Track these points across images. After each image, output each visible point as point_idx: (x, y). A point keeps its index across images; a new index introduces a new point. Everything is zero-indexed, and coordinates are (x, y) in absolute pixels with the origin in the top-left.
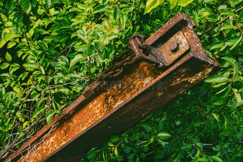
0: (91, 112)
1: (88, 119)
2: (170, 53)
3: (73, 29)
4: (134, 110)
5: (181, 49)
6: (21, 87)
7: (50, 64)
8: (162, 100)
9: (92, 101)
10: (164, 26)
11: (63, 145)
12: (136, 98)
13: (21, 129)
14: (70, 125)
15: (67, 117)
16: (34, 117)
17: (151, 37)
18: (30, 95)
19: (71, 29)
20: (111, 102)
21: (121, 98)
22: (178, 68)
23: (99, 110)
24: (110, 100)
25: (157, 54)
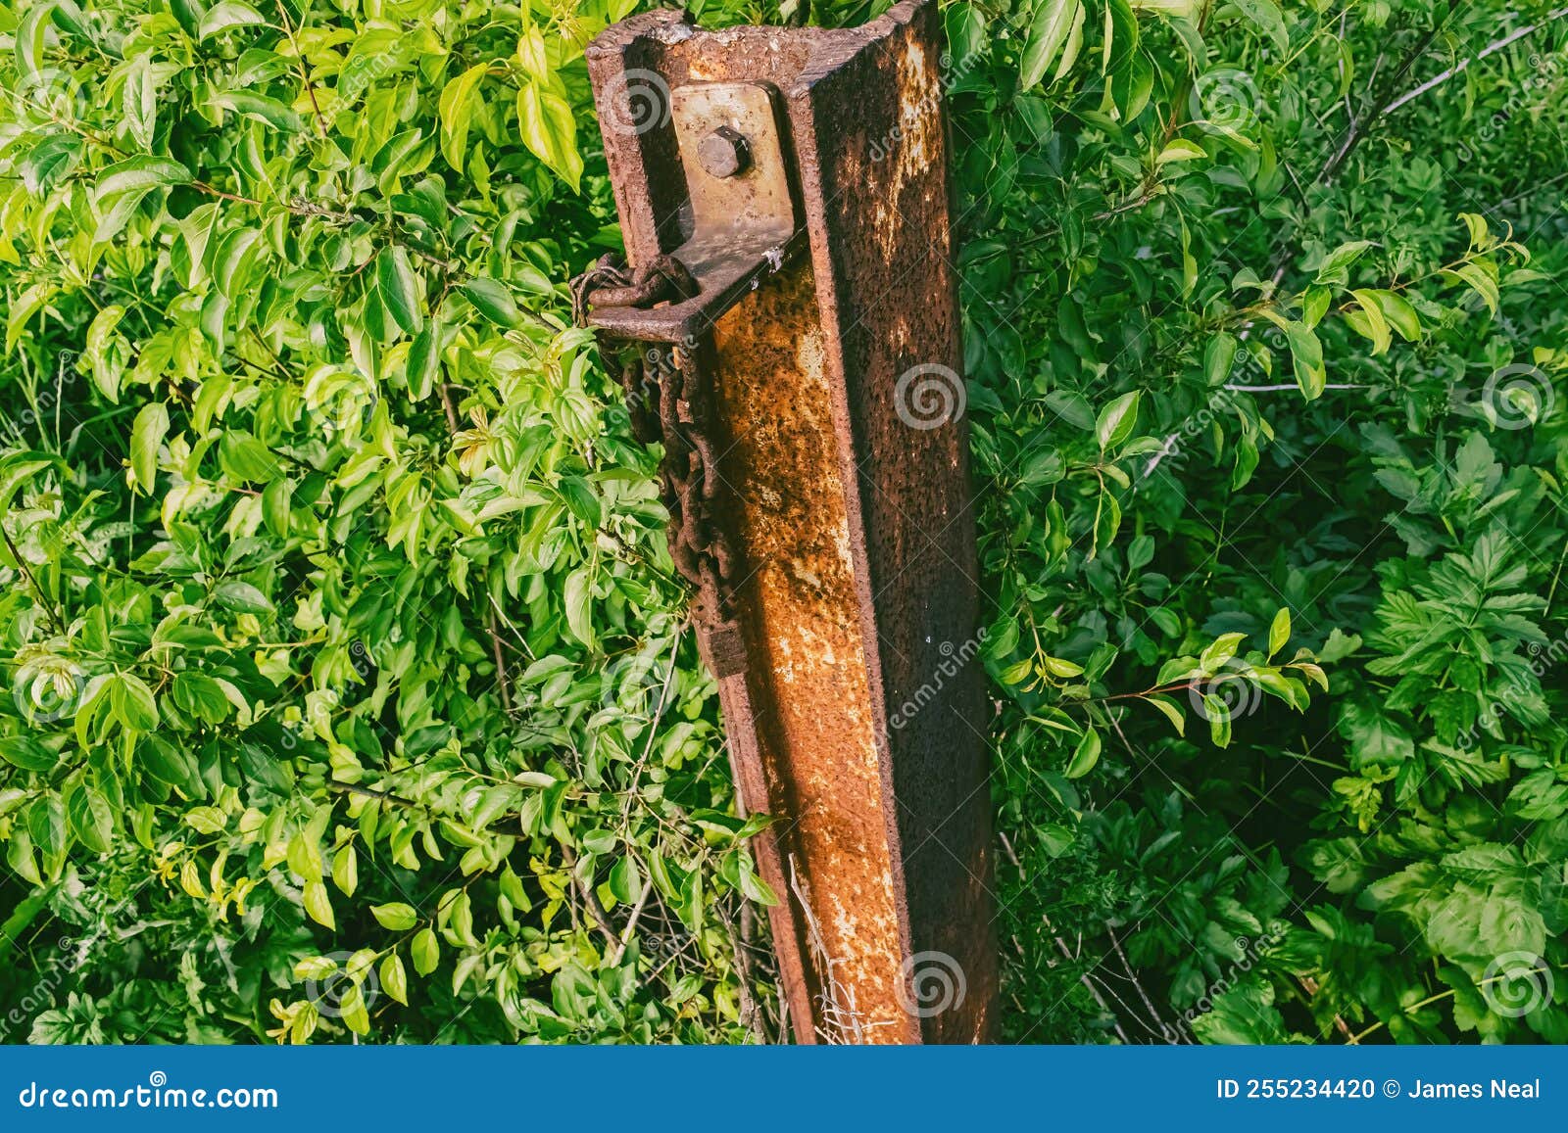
0: (818, 689)
1: (841, 718)
2: (742, 186)
3: (435, 562)
4: (908, 489)
5: (749, 130)
6: (555, 936)
7: (525, 752)
8: (932, 339)
9: (770, 659)
10: (611, 150)
11: (896, 887)
12: (860, 447)
13: (733, 1031)
14: (823, 810)
15: (781, 807)
16: (712, 952)
17: (627, 237)
18: (607, 916)
19: (427, 573)
20: (819, 575)
21: (828, 518)
22: (828, 186)
23: (828, 647)
24: (807, 572)
25: (714, 250)
